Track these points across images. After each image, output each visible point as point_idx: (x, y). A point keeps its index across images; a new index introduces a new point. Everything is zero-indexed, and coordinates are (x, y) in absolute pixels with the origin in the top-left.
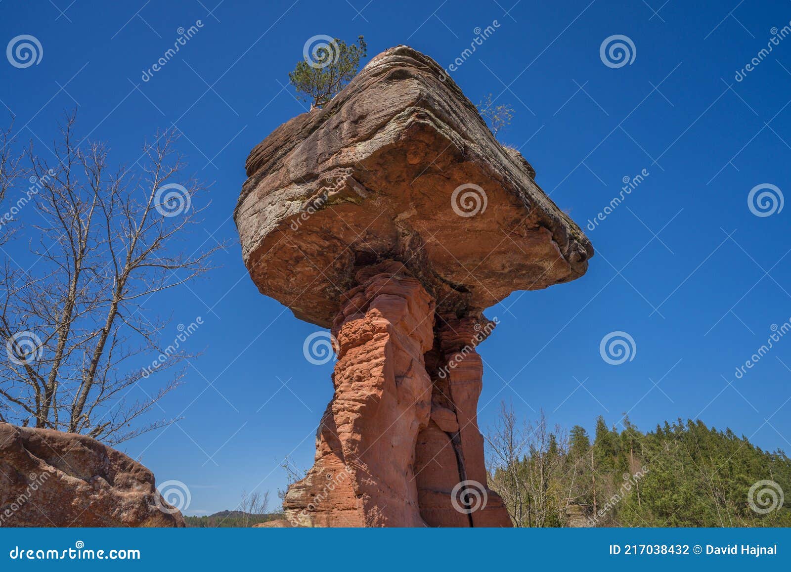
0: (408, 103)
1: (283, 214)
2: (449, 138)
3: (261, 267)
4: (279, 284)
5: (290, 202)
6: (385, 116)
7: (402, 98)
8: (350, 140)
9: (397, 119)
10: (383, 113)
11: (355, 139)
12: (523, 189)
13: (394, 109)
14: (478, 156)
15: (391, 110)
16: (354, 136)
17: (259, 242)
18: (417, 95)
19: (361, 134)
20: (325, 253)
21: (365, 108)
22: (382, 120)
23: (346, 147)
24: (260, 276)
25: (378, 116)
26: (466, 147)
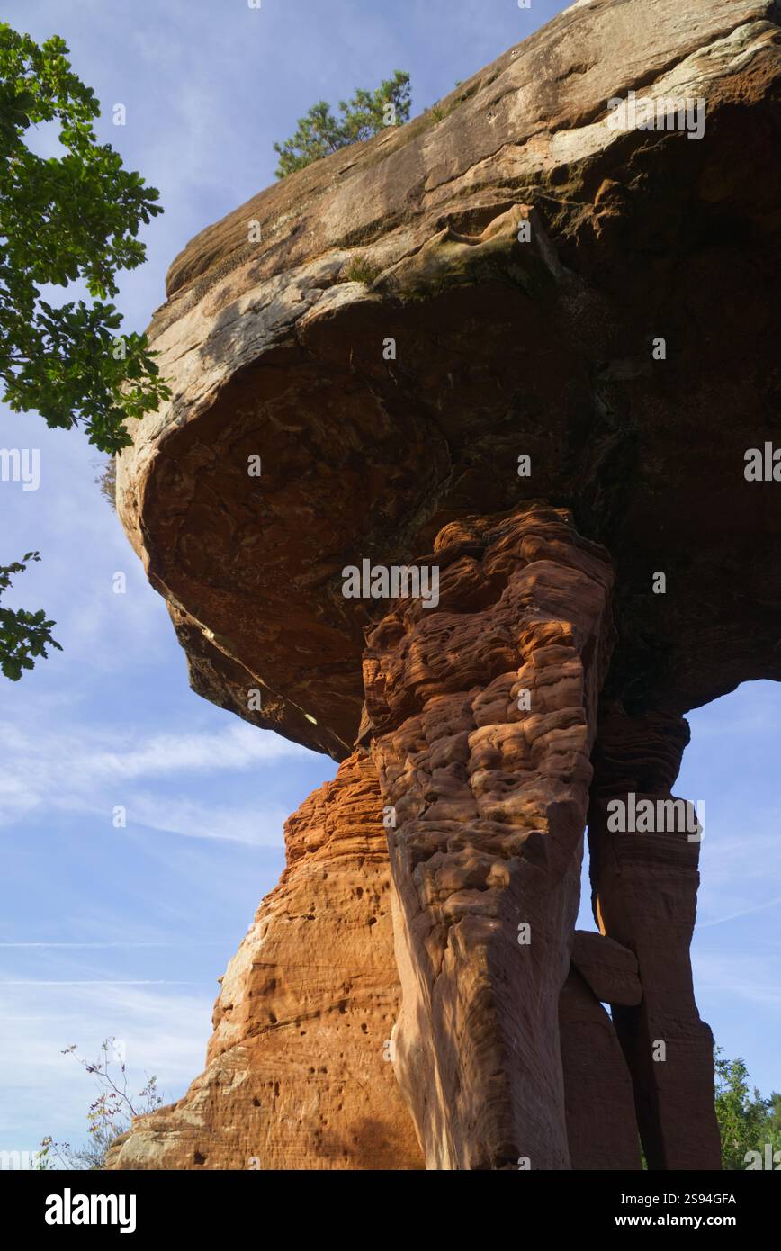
3: (178, 489)
4: (209, 550)
8: (537, 127)
10: (654, 50)
11: (552, 123)
16: (543, 118)
19: (573, 111)
20: (369, 461)
23: (521, 143)
24: (167, 519)
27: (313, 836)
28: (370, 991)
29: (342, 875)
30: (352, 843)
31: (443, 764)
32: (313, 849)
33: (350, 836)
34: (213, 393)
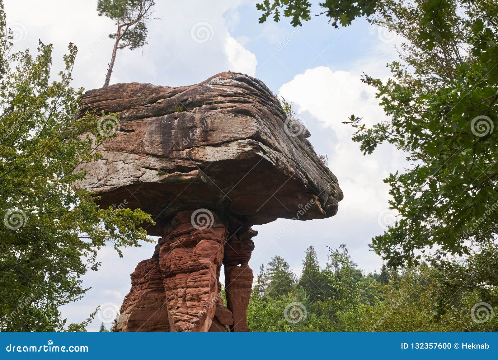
0: (248, 136)
1: (139, 177)
2: (269, 160)
5: (144, 169)
6: (230, 137)
7: (245, 130)
8: (202, 143)
9: (239, 143)
10: (229, 135)
11: (205, 143)
12: (305, 174)
13: (238, 136)
14: (283, 163)
15: (235, 135)
16: (204, 141)
17: (109, 187)
18: (255, 132)
19: (210, 142)
21: (215, 125)
22: (228, 139)
23: (198, 147)
25: (225, 135)
26: (277, 160)
27: (142, 280)
28: (161, 326)
29: (152, 294)
30: (154, 286)
31: (181, 297)
32: (141, 283)
33: (153, 284)
34: (114, 188)
